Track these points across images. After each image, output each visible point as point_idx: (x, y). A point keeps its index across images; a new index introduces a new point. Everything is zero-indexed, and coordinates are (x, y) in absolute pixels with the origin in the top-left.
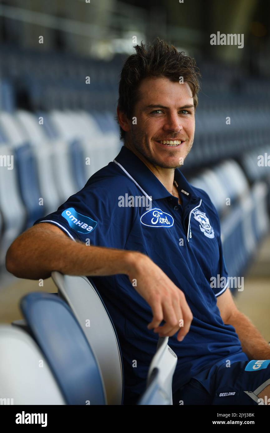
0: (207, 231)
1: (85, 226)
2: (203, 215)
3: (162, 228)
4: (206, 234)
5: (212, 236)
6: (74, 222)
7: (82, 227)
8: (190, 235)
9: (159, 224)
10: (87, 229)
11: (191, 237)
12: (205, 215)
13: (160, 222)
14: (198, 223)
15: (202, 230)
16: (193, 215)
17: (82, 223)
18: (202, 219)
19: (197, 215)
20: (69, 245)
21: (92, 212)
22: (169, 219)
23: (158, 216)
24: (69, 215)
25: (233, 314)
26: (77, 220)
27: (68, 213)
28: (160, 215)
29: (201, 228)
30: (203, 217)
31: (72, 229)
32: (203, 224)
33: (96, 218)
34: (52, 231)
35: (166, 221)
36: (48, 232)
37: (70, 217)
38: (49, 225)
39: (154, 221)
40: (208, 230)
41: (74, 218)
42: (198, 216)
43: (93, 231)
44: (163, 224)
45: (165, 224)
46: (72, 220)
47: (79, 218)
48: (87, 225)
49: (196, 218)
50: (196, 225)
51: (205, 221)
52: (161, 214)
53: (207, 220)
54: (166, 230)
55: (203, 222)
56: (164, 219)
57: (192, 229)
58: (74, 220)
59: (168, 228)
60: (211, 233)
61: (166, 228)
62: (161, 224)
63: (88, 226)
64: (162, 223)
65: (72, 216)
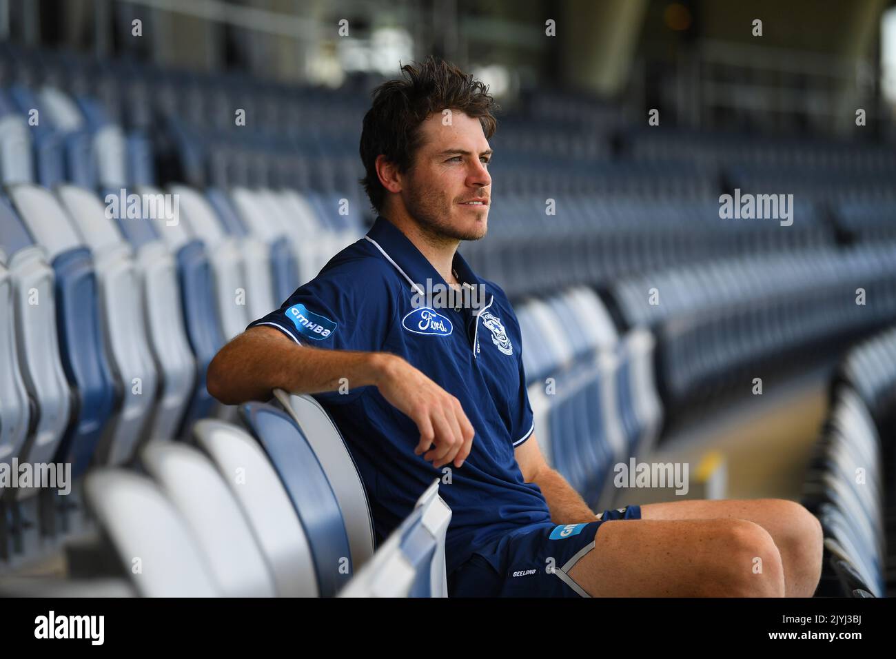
0: (502, 344)
1: (318, 329)
2: (497, 321)
3: (434, 336)
4: (500, 348)
5: (509, 352)
6: (304, 324)
7: (315, 331)
8: (477, 348)
9: (429, 330)
10: (323, 334)
11: (479, 352)
12: (499, 322)
13: (432, 327)
14: (490, 332)
15: (495, 342)
16: (481, 320)
17: (316, 325)
18: (496, 326)
19: (487, 320)
20: (293, 350)
21: (330, 310)
22: (446, 325)
23: (429, 319)
24: (296, 314)
25: (540, 471)
26: (307, 321)
27: (295, 311)
28: (433, 317)
29: (493, 339)
30: (497, 324)
31: (300, 333)
32: (496, 334)
33: (336, 318)
34: (270, 336)
35: (440, 327)
36: (265, 336)
37: (298, 317)
38: (267, 328)
39: (423, 325)
40: (504, 343)
41: (304, 319)
42: (490, 322)
43: (330, 336)
44: (436, 331)
45: (439, 331)
46: (301, 321)
47: (311, 318)
48: (322, 328)
49: (487, 324)
50: (487, 335)
51: (500, 330)
52: (435, 316)
53: (502, 328)
54: (440, 339)
55: (497, 331)
56: (438, 324)
57: (481, 340)
58: (304, 321)
59: (444, 337)
60: (508, 348)
61: (441, 337)
62: (432, 331)
63: (324, 328)
64: (435, 329)
65: (301, 316)
